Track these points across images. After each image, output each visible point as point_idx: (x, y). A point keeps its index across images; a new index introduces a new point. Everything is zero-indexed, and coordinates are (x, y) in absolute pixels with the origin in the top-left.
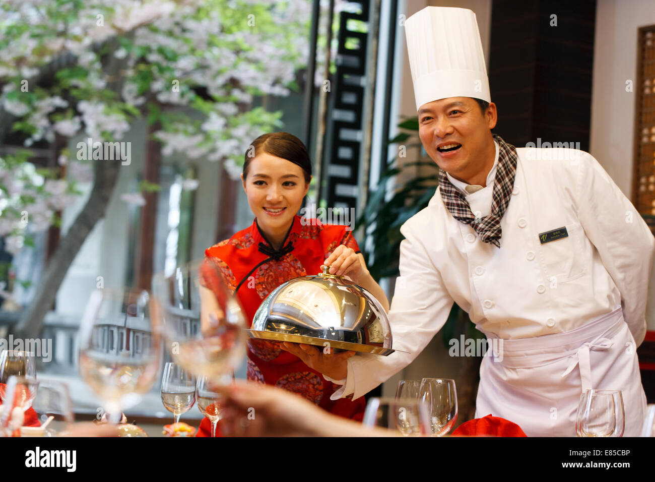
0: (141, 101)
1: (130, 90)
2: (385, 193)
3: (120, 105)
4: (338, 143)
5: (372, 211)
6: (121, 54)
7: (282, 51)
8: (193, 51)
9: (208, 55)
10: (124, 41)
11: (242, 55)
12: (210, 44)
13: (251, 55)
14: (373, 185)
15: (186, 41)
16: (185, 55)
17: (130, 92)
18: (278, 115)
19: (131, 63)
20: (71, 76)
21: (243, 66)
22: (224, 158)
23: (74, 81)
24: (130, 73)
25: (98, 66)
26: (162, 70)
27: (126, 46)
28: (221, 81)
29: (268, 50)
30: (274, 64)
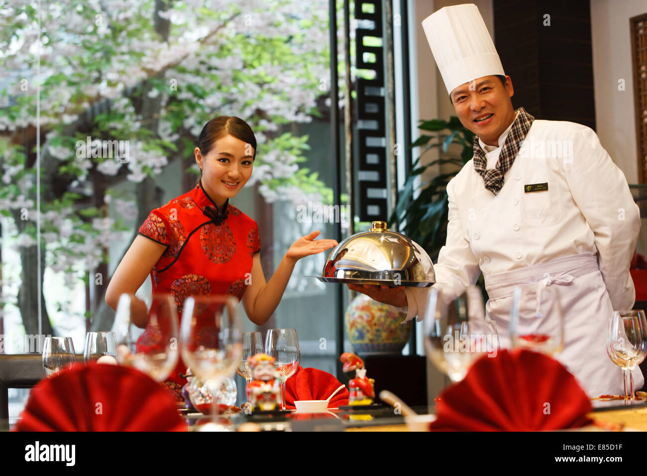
0: (176, 137)
1: (165, 128)
2: (412, 191)
3: (158, 141)
4: (365, 150)
5: (402, 209)
6: (154, 94)
7: (303, 80)
8: (219, 88)
9: (234, 90)
10: (155, 81)
11: (266, 87)
12: (235, 80)
13: (273, 86)
14: (401, 186)
15: (213, 77)
16: (212, 91)
17: (165, 130)
18: (305, 138)
19: (163, 103)
20: (108, 120)
21: (267, 96)
22: (258, 184)
23: (112, 124)
24: (163, 113)
25: (131, 109)
26: (193, 106)
27: (157, 86)
28: (248, 113)
29: (290, 81)
30: (296, 93)
